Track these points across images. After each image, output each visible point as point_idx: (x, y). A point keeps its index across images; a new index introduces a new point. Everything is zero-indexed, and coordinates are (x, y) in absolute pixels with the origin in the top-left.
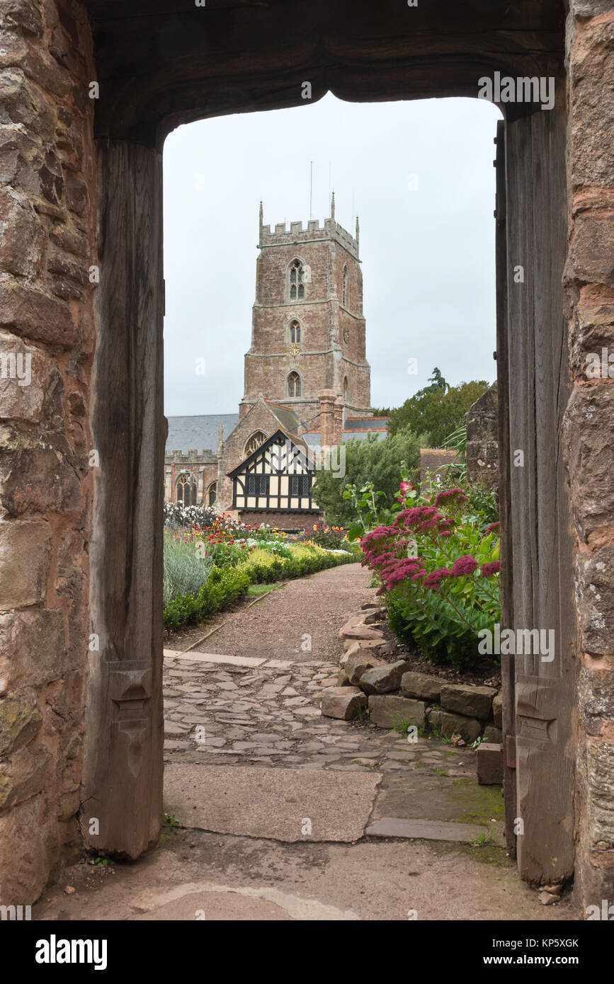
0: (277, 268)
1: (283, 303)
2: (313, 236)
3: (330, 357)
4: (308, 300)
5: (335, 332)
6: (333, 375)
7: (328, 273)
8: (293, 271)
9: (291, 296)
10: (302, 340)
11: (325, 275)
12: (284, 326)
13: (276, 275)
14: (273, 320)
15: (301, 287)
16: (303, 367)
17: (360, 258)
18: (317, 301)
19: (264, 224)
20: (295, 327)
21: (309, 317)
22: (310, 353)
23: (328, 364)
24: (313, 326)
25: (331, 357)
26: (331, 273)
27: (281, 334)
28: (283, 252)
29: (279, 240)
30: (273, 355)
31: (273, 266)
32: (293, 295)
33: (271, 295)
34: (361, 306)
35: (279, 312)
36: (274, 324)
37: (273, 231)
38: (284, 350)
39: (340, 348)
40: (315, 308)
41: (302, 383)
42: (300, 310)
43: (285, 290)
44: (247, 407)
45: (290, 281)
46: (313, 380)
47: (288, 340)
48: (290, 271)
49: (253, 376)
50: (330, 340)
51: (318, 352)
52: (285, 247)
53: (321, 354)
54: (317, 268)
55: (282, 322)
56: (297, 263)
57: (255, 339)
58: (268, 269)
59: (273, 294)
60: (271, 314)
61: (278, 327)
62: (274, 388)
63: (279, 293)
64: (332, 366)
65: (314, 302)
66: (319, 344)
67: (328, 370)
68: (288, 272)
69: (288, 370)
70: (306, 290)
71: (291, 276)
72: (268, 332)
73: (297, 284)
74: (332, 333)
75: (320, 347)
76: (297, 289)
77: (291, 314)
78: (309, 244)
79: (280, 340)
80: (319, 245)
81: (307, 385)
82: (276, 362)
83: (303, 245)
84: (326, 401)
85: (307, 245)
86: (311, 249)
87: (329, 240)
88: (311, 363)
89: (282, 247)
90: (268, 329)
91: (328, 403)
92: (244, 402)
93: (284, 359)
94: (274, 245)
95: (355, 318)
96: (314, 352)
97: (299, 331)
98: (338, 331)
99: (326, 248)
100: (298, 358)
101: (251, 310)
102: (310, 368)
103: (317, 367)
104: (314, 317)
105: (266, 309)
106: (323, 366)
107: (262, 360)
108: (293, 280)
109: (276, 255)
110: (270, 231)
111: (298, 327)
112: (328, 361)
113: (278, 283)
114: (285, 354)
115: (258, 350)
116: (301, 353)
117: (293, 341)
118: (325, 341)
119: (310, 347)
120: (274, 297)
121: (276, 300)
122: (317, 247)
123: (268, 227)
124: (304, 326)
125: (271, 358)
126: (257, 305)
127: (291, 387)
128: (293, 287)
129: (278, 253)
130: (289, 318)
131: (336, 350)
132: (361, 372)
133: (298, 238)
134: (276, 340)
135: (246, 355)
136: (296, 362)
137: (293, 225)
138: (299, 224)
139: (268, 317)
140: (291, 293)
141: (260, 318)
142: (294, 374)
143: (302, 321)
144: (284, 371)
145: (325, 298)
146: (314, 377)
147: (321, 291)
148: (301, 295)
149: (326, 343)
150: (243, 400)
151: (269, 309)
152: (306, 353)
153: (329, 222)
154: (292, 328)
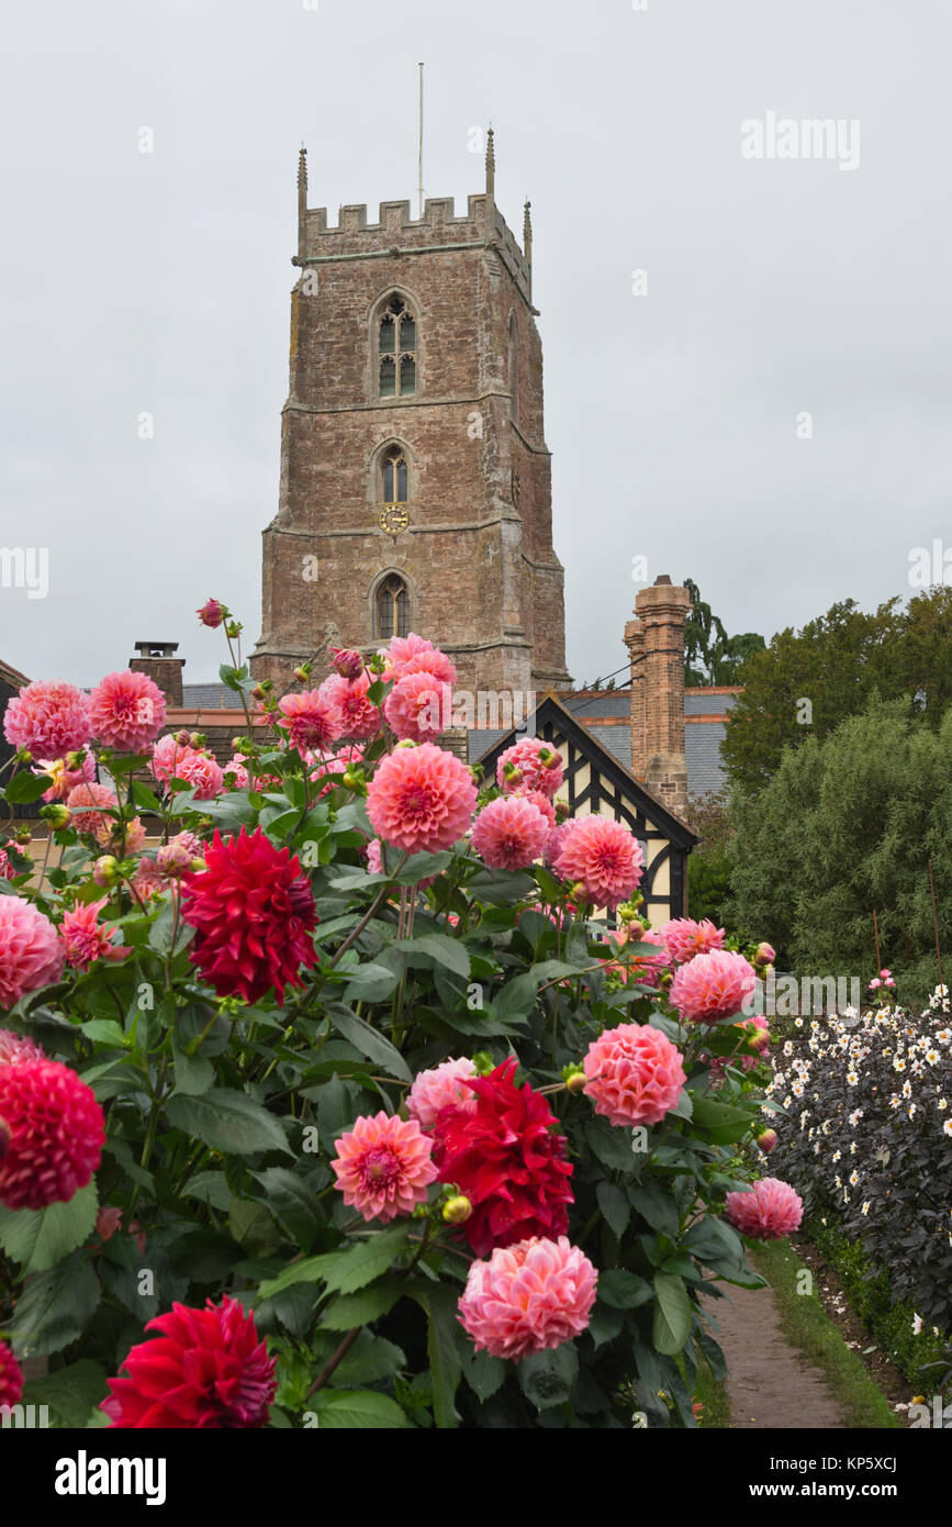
0: (345, 314)
1: (363, 400)
2: (440, 236)
3: (490, 537)
4: (426, 394)
5: (501, 475)
6: (502, 583)
7: (480, 328)
8: (387, 323)
9: (381, 386)
10: (412, 494)
11: (472, 333)
12: (367, 459)
13: (343, 333)
14: (337, 444)
15: (408, 362)
16: (416, 563)
17: (535, 304)
18: (453, 397)
19: (310, 206)
20: (395, 462)
21: (431, 437)
22: (436, 527)
23: (484, 555)
24: (441, 459)
25: (498, 539)
26: (489, 328)
27: (357, 479)
28: (361, 276)
29: (351, 245)
30: (338, 531)
31: (336, 309)
32: (386, 382)
33: (331, 382)
34: (540, 420)
35: (352, 423)
36: (338, 454)
37: (333, 222)
38: (367, 518)
39: (515, 515)
40: (446, 415)
41: (415, 603)
42: (408, 419)
43: (368, 370)
44: (272, 665)
45: (377, 349)
46: (445, 594)
47: (373, 494)
48: (378, 324)
49: (287, 585)
50: (490, 495)
51: (455, 526)
52: (365, 262)
53: (464, 530)
54: (451, 317)
55: (359, 449)
56: (396, 303)
57: (290, 490)
58: (323, 316)
59: (336, 379)
60: (331, 429)
61: (350, 461)
62: (340, 615)
63: (352, 377)
64: (499, 560)
65: (442, 399)
66: (459, 505)
67: (486, 571)
68: (370, 323)
69: (378, 570)
70: (423, 371)
71: (381, 337)
72: (321, 474)
73: (397, 355)
74: (495, 477)
75: (462, 513)
76: (398, 368)
77: (383, 428)
78: (427, 256)
79: (357, 495)
80: (454, 260)
81: (428, 608)
82: (346, 552)
83: (413, 258)
84: (665, 619)
85: (423, 259)
86: (433, 268)
87: (482, 246)
88: (438, 553)
89: (357, 263)
90: (324, 467)
91: (671, 624)
92: (265, 649)
93: (367, 543)
94: (335, 257)
95: (528, 447)
96: (445, 526)
97: (403, 474)
98: (510, 472)
99: (472, 266)
100: (403, 541)
101: (279, 419)
102: (435, 565)
103: (454, 564)
104: (444, 437)
105: (317, 418)
106: (470, 561)
107: (309, 545)
108: (386, 344)
109: (341, 282)
110: (325, 224)
111: (402, 463)
112: (485, 547)
113: (348, 351)
114: (369, 530)
115: (300, 518)
116: (413, 528)
117: (388, 497)
118: (475, 497)
119: (436, 512)
120: (338, 387)
121: (342, 394)
122: (448, 264)
123: (321, 214)
124: (418, 462)
125: (333, 541)
126: (297, 406)
127: (383, 614)
128: (388, 362)
129: (346, 277)
130: (379, 439)
131: (509, 520)
132: (541, 581)
133: (400, 240)
134: (345, 495)
135: (265, 532)
136: (397, 550)
137: (386, 208)
138: (404, 206)
139: (324, 436)
140: (381, 377)
141: (302, 439)
142: (393, 580)
143: (414, 448)
144: (368, 574)
145: (473, 389)
146: (446, 589)
147: (461, 372)
148: (408, 382)
149: (476, 505)
150: (258, 645)
151: (325, 418)
152: (425, 528)
153: (483, 204)
154: (386, 464)
